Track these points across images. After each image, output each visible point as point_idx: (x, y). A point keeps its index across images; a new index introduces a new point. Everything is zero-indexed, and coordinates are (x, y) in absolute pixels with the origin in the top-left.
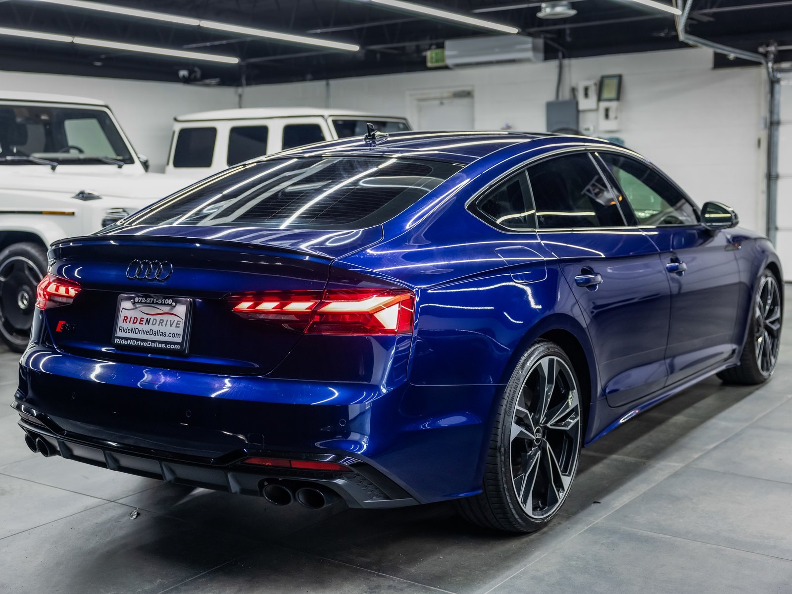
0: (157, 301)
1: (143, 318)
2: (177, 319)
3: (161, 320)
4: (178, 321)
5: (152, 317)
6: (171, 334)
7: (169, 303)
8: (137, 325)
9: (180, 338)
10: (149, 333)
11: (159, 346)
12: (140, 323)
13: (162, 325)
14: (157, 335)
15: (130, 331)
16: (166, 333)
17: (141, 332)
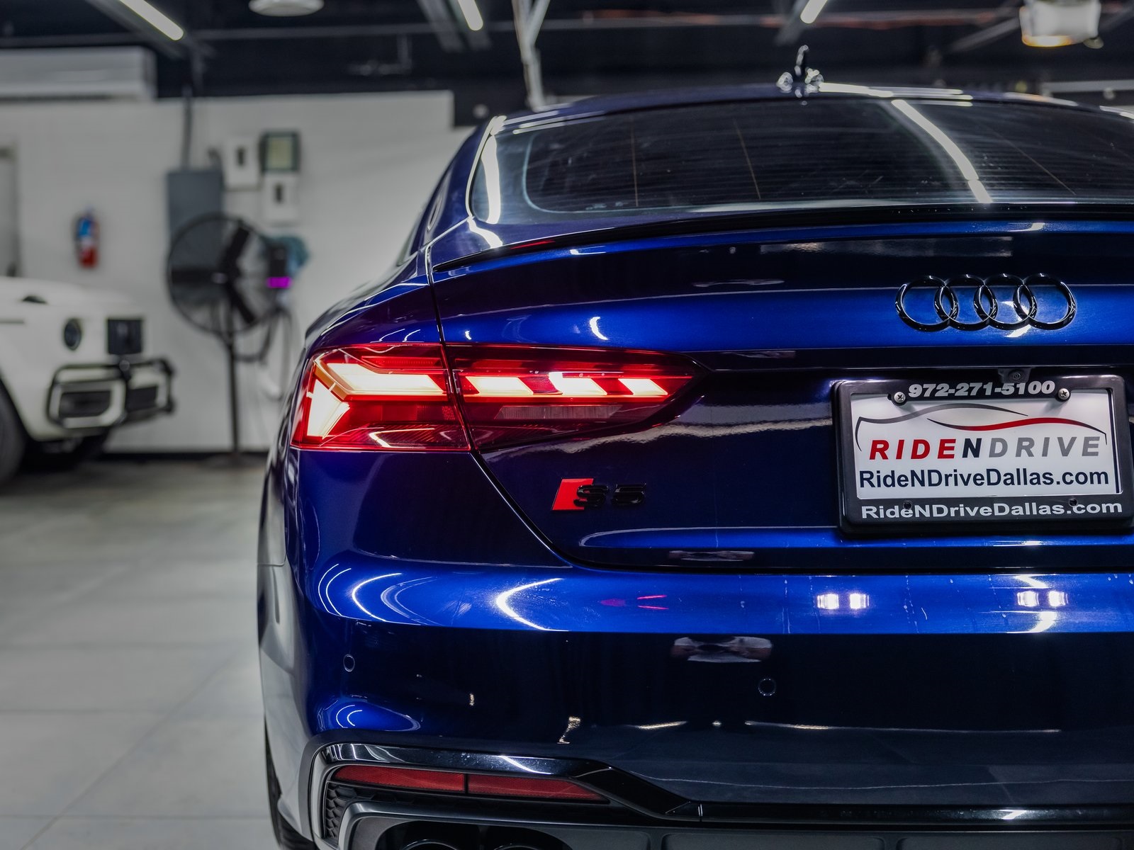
0: (998, 390)
1: (953, 441)
2: (1081, 433)
3: (1021, 440)
4: (1087, 440)
5: (987, 437)
6: (1071, 475)
7: (1045, 391)
8: (932, 461)
9: (1107, 482)
10: (983, 479)
11: (1041, 512)
12: (941, 456)
13: (1030, 454)
14: (1019, 483)
15: (907, 480)
16: (1051, 474)
17: (951, 480)
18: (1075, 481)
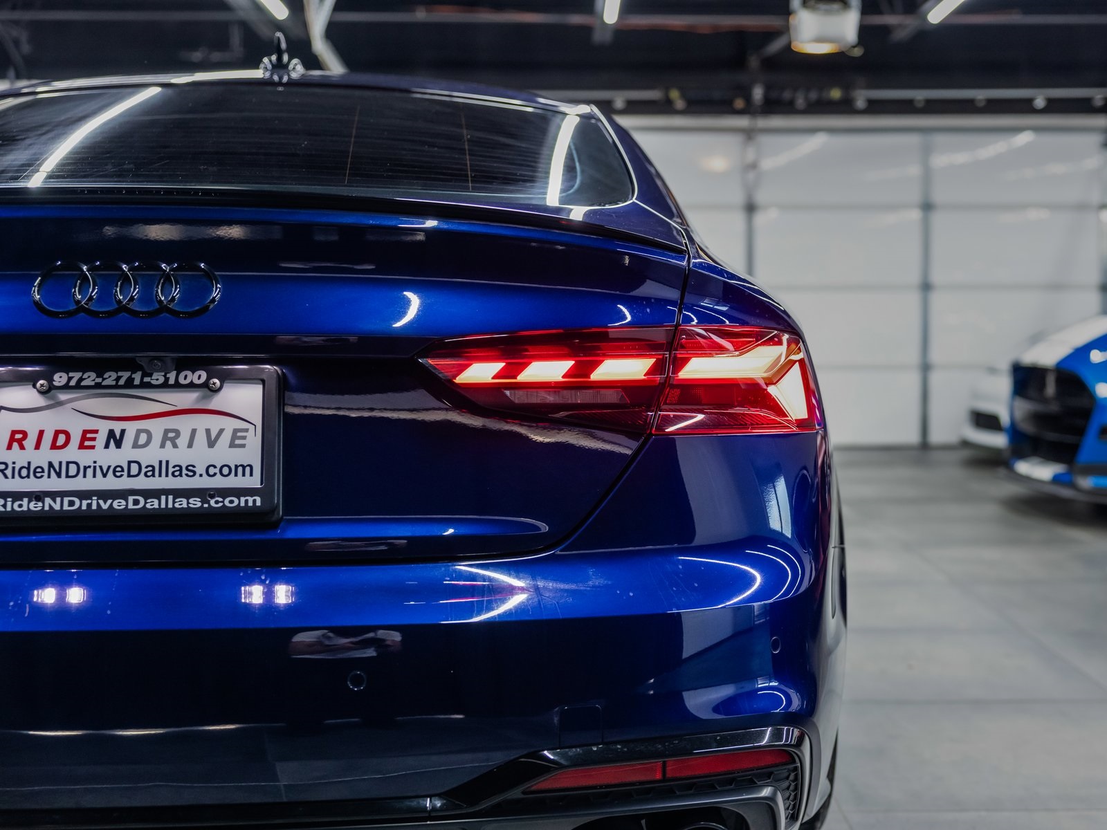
0: (146, 379)
1: (96, 432)
2: (230, 425)
4: (236, 431)
5: (131, 428)
6: (215, 467)
7: (196, 381)
8: (72, 453)
9: (251, 475)
10: (123, 471)
11: (177, 505)
12: (82, 446)
13: (175, 446)
14: (160, 476)
15: (43, 471)
16: (194, 466)
17: (90, 472)
18: (218, 474)
